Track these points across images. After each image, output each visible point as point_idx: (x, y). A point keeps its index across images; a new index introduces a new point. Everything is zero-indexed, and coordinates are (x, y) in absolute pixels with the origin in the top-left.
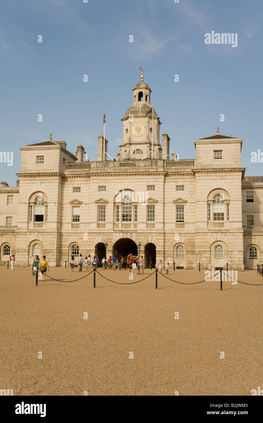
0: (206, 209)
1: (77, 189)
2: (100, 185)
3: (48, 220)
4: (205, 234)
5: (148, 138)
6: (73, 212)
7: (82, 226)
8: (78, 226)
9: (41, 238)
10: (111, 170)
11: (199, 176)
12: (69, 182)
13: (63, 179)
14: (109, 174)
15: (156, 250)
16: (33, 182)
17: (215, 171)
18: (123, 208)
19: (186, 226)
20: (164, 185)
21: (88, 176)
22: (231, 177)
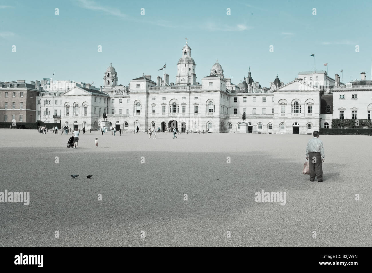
0: (205, 108)
1: (154, 99)
2: (163, 97)
3: (142, 112)
4: (205, 118)
5: (188, 73)
6: (152, 109)
7: (156, 114)
8: (154, 114)
9: (139, 119)
11: (203, 94)
12: (150, 96)
13: (148, 94)
14: (167, 92)
15: (186, 125)
16: (135, 95)
17: (209, 91)
18: (173, 107)
19: (198, 114)
20: (189, 97)
21: (158, 93)
22: (216, 94)
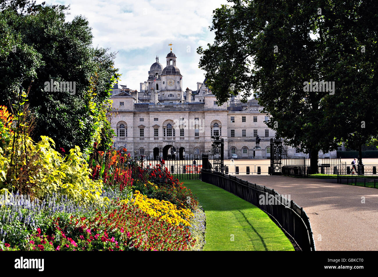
0: (210, 130)
2: (155, 117)
3: (128, 136)
8: (143, 139)
9: (124, 145)
11: (207, 114)
12: (138, 116)
13: (135, 114)
14: (160, 112)
15: (185, 150)
16: (118, 116)
17: (214, 111)
18: (168, 129)
19: (200, 138)
20: (189, 118)
21: (148, 112)
22: (222, 114)
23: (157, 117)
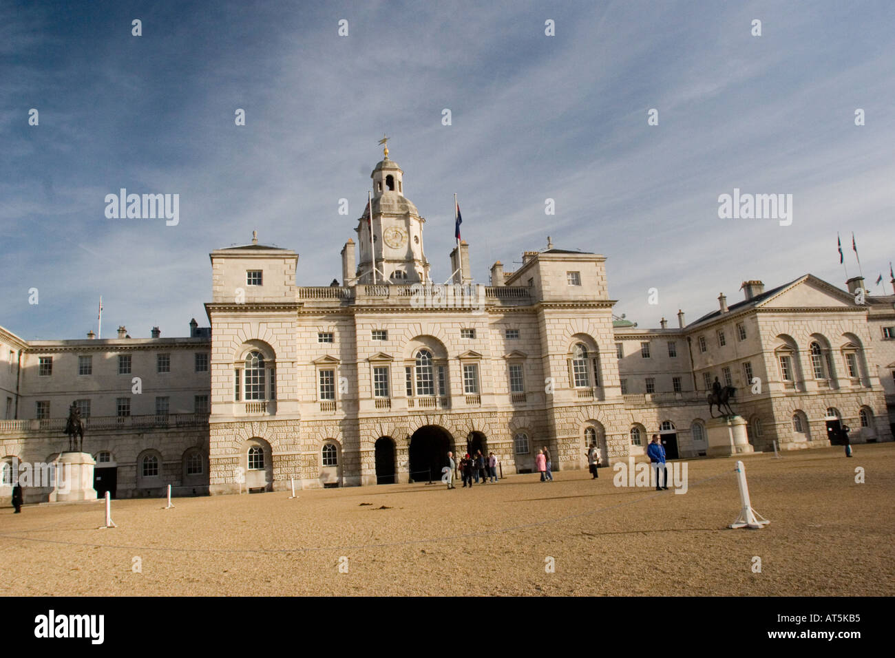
0: (567, 368)
2: (375, 328)
4: (569, 409)
6: (320, 380)
10: (395, 301)
11: (550, 314)
12: (309, 324)
14: (392, 308)
15: (488, 442)
16: (242, 320)
17: (575, 305)
19: (529, 398)
20: (489, 329)
22: (598, 315)
23: (384, 328)
